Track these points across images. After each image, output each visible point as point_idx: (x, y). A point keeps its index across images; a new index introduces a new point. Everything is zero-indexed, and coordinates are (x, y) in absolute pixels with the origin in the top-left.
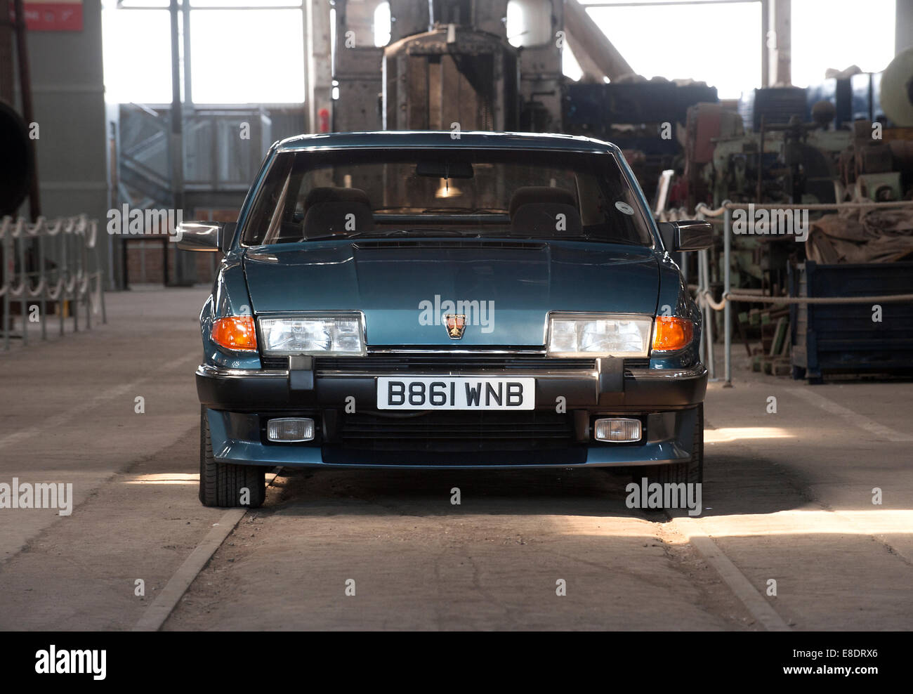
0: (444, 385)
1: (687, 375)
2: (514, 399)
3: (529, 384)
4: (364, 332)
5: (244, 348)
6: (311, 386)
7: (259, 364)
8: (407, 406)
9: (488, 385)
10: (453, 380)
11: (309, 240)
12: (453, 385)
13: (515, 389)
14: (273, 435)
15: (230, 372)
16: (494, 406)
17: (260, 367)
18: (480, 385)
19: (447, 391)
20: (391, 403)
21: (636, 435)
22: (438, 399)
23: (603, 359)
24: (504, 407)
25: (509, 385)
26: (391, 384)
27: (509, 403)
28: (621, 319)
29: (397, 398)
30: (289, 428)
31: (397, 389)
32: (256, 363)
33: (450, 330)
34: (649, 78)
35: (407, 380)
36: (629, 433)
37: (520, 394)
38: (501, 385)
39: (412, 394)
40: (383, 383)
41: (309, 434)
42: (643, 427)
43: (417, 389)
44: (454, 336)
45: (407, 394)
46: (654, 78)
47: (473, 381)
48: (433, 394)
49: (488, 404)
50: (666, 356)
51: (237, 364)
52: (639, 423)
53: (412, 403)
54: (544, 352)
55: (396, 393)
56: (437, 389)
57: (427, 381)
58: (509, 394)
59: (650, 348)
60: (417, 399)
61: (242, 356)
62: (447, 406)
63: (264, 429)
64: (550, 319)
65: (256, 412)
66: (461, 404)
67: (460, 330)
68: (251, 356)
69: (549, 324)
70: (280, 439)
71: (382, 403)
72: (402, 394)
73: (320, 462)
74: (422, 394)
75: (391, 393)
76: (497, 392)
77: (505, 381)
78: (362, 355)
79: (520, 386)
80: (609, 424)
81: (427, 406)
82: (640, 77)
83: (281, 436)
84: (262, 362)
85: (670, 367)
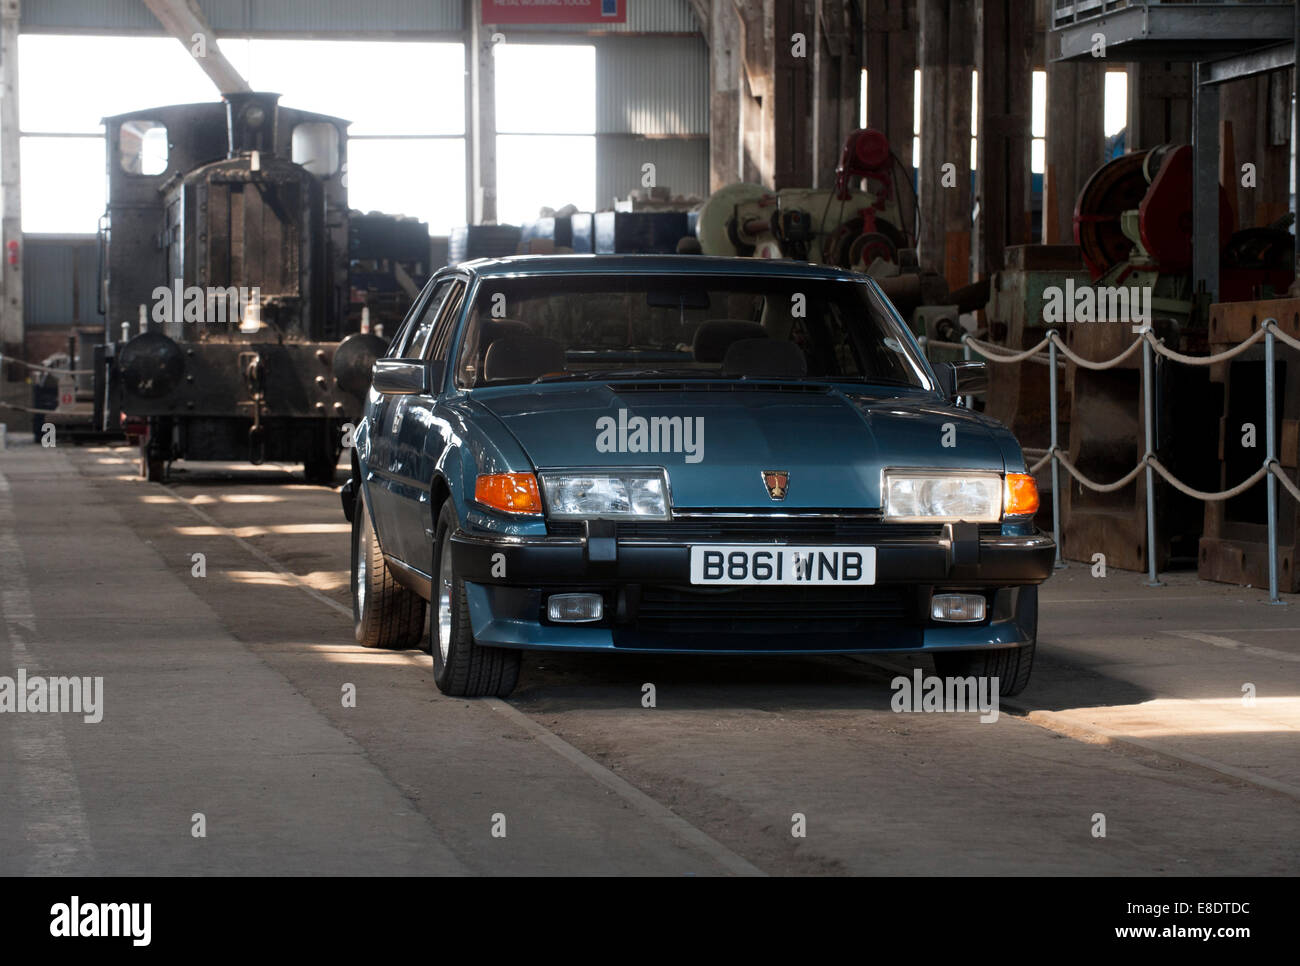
0: (769, 556)
1: (1043, 544)
2: (852, 572)
3: (869, 554)
4: (669, 491)
5: (526, 510)
6: (614, 557)
7: (545, 529)
8: (725, 580)
9: (822, 556)
10: (780, 549)
11: (544, 382)
12: (780, 555)
13: (852, 561)
14: (554, 614)
15: (508, 539)
16: (828, 580)
17: (545, 533)
18: (811, 556)
19: (773, 562)
20: (707, 576)
21: (980, 613)
22: (762, 572)
23: (954, 525)
24: (840, 582)
25: (846, 555)
26: (707, 554)
27: (845, 577)
28: (966, 476)
29: (714, 571)
30: (573, 606)
31: (714, 559)
32: (540, 528)
33: (771, 490)
34: (365, 212)
35: (726, 550)
36: (973, 611)
37: (858, 566)
38: (836, 555)
39: (732, 565)
40: (697, 552)
41: (597, 613)
42: (987, 604)
43: (738, 560)
44: (776, 497)
45: (726, 565)
46: (371, 213)
47: (804, 552)
48: (756, 566)
49: (821, 577)
50: (1020, 521)
51: (516, 529)
52: (983, 600)
53: (732, 576)
54: (879, 516)
55: (714, 565)
56: (761, 560)
57: (750, 550)
58: (846, 566)
59: (1003, 511)
60: (738, 571)
61: (522, 520)
62: (773, 581)
63: (543, 607)
64: (885, 476)
65: (537, 587)
66: (790, 577)
67: (783, 490)
68: (535, 520)
69: (886, 482)
70: (563, 618)
71: (697, 577)
72: (720, 565)
73: (611, 646)
74: (744, 566)
75: (707, 565)
76: (831, 563)
77: (841, 550)
78: (666, 519)
79: (858, 556)
80: (947, 601)
81: (750, 580)
82: (357, 212)
83: (563, 615)
84: (547, 526)
85: (1023, 534)
